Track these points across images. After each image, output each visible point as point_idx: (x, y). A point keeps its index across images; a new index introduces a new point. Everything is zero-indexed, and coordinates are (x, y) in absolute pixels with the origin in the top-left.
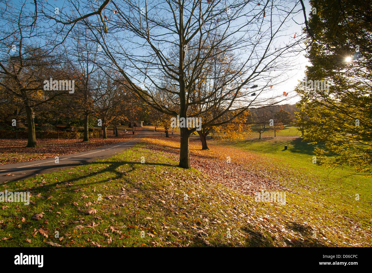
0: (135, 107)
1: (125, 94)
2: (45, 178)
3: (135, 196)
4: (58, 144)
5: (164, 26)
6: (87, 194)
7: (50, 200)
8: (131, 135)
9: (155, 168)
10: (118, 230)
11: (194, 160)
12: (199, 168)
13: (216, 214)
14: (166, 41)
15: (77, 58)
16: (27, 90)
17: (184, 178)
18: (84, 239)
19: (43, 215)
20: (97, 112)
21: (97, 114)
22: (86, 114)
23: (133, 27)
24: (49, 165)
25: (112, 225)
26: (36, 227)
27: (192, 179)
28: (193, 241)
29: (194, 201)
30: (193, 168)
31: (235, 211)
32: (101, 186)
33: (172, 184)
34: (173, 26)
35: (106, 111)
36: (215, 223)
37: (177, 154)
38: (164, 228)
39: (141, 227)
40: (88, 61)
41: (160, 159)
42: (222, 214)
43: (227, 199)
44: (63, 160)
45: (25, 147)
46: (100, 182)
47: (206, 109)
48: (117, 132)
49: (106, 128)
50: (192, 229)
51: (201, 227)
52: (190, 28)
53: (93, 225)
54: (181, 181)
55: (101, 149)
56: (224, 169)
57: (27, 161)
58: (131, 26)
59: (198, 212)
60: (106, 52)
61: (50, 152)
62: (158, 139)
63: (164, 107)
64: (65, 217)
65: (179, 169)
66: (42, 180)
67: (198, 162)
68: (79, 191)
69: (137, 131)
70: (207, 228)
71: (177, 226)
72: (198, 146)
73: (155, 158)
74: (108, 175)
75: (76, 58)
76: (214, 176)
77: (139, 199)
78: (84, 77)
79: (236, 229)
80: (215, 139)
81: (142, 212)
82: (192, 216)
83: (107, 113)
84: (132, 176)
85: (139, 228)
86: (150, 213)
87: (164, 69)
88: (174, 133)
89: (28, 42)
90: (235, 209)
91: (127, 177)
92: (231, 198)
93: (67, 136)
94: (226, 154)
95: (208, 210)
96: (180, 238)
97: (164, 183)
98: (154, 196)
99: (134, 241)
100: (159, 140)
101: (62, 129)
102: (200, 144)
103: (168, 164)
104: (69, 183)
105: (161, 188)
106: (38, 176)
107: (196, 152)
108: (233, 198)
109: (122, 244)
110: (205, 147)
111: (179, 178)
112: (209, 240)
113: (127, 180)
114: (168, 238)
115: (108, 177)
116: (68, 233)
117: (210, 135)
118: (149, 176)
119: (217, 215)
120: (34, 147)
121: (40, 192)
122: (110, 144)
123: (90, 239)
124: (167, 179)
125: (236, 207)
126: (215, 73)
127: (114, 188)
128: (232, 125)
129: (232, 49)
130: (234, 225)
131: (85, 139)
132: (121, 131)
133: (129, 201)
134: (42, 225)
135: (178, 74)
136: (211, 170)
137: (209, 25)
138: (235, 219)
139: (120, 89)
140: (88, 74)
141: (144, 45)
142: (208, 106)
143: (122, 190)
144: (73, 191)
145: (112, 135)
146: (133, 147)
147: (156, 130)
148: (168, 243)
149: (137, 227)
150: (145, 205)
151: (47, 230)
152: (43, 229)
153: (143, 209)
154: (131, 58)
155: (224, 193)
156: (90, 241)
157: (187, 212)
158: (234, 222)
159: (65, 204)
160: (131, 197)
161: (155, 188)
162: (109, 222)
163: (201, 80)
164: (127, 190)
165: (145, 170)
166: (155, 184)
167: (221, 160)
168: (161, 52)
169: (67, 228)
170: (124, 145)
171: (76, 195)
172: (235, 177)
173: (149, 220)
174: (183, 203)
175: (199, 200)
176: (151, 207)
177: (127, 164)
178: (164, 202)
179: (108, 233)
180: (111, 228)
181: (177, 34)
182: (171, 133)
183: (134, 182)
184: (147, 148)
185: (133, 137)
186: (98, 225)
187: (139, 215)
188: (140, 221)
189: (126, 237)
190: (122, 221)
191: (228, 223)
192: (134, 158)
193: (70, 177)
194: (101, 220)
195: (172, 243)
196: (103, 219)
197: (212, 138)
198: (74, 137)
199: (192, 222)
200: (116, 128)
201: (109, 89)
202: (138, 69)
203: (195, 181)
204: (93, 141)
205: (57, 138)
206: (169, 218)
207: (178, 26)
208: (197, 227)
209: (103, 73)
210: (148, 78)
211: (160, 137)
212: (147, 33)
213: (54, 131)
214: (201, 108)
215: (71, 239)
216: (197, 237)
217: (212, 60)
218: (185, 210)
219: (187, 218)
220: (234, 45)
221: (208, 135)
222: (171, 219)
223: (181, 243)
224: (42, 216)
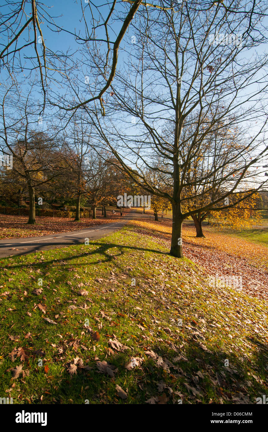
0: (124, 188)
1: (115, 174)
2: (43, 254)
3: (124, 283)
4: (53, 223)
5: (159, 103)
6: (79, 274)
7: (48, 277)
8: (119, 216)
9: (144, 254)
10: (108, 316)
11: (186, 248)
12: (193, 258)
13: (214, 316)
14: (161, 118)
15: (74, 140)
16: (30, 171)
17: (175, 268)
18: (77, 320)
19: (42, 290)
20: (89, 192)
21: (88, 194)
22: (79, 194)
23: (128, 106)
24: (46, 242)
25: (102, 310)
26: (35, 301)
27: (185, 271)
28: (188, 343)
29: (188, 296)
30: (186, 258)
31: (239, 315)
32: (91, 267)
33: (163, 274)
34: (168, 101)
35: (97, 192)
36: (214, 326)
37: (167, 239)
38: (154, 322)
39: (131, 317)
40: (83, 142)
41: (149, 244)
42: (222, 317)
43: (229, 299)
44: (58, 238)
45: (26, 224)
46: (91, 264)
47: (203, 190)
48: (105, 212)
49: (96, 209)
50: (187, 328)
51: (196, 328)
52: (188, 102)
53: (85, 307)
54: (172, 271)
55: (90, 229)
56: (224, 262)
57: (28, 237)
58: (126, 107)
59: (192, 310)
60: (101, 134)
61: (46, 229)
62: (146, 221)
63: (154, 188)
64: (60, 295)
65: (170, 257)
66: (41, 257)
67: (192, 251)
68: (72, 270)
69: (125, 212)
70: (204, 331)
71: (169, 322)
72: (192, 232)
73: (144, 243)
74: (98, 257)
75: (72, 141)
76: (211, 269)
77: (128, 285)
78: (78, 158)
79: (240, 338)
80: (213, 225)
81: (132, 301)
82: (186, 313)
83: (97, 193)
84: (120, 260)
85: (129, 318)
86: (139, 303)
87: (157, 147)
88: (164, 217)
89: (32, 127)
90: (239, 312)
91: (116, 261)
92: (233, 298)
93: (61, 215)
94: (226, 245)
95: (205, 310)
96: (172, 336)
97: (154, 271)
98: (143, 285)
99: (124, 331)
100: (147, 223)
101: (57, 208)
102: (193, 231)
103: (157, 250)
104: (63, 262)
105: (150, 277)
106: (38, 252)
107: (189, 239)
108: (236, 299)
109: (112, 332)
110: (200, 234)
111: (170, 268)
112: (207, 345)
113: (115, 264)
114: (159, 335)
115: (98, 259)
116: (63, 312)
117: (206, 220)
118: (138, 262)
119: (216, 317)
120: (33, 224)
121: (39, 268)
122: (99, 224)
123: (82, 321)
124: (157, 268)
125: (240, 310)
126: (216, 150)
127: (104, 272)
128: (235, 210)
129: (238, 121)
130: (238, 333)
131: (77, 219)
132: (110, 212)
133: (118, 286)
134: (40, 301)
135: (173, 153)
136: (207, 262)
137: (211, 97)
138: (239, 325)
139: (111, 169)
140: (82, 156)
141: (137, 124)
142: (205, 187)
143: (111, 273)
144: (67, 270)
145: (100, 216)
146: (121, 229)
147: (144, 213)
148: (159, 340)
149: (127, 316)
150: (135, 293)
151: (45, 306)
152: (41, 304)
153: (132, 297)
154: (123, 138)
155: (224, 292)
156: (82, 323)
157: (180, 308)
158: (237, 328)
159: (60, 282)
160: (120, 283)
161: (144, 276)
162: (99, 306)
163: (198, 158)
164: (116, 275)
165: (133, 255)
166: (144, 272)
167: (220, 250)
168: (156, 131)
169: (62, 306)
170: (112, 226)
171: (70, 274)
172: (238, 274)
173: (139, 310)
174: (175, 297)
175: (194, 296)
176: (140, 296)
177: (116, 247)
178: (154, 292)
179: (99, 317)
180: (102, 313)
181: (173, 110)
182: (160, 216)
183: (123, 267)
184: (135, 231)
185: (121, 219)
186: (89, 307)
187: (128, 303)
188: (129, 310)
189: (116, 325)
190: (112, 307)
191: (229, 329)
192: (123, 241)
193: (65, 256)
194: (92, 303)
195: (164, 340)
196: (94, 303)
197: (208, 224)
198: (66, 216)
199: (185, 320)
200: (105, 208)
201: (101, 170)
202: (130, 148)
203: (189, 273)
204: (83, 221)
205: (52, 216)
206: (159, 311)
207: (175, 101)
208: (192, 327)
209: (95, 154)
210: (140, 158)
211: (148, 220)
212: (141, 111)
213: (50, 210)
214: (197, 189)
215: (66, 318)
216: (192, 338)
217: (211, 135)
218: (178, 305)
219: (180, 315)
220: (241, 117)
221: (204, 221)
222: (162, 313)
223: (173, 342)
224: (41, 292)
